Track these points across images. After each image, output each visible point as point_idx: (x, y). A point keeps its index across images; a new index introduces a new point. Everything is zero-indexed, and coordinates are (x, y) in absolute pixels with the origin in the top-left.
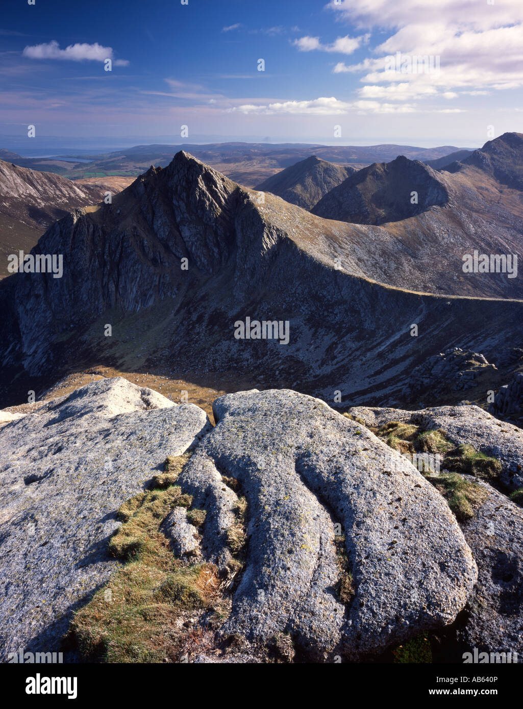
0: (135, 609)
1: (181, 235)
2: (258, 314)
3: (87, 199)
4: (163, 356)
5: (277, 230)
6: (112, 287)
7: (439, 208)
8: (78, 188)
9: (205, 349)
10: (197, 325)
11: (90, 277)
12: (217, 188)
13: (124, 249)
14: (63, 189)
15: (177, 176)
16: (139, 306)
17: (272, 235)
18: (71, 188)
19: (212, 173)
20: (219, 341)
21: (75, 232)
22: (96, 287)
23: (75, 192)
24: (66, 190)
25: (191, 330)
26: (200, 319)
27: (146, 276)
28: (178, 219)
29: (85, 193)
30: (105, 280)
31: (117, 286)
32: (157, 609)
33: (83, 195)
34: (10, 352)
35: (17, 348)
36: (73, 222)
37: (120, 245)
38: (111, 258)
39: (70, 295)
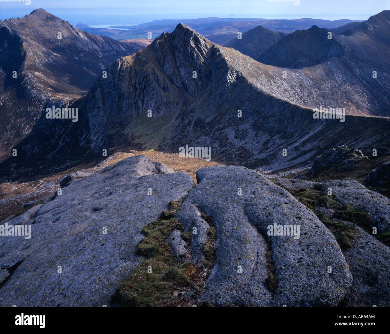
0: (152, 284)
1: (179, 73)
2: (223, 121)
3: (126, 52)
4: (168, 144)
5: (236, 71)
6: (140, 103)
7: (337, 58)
8: (122, 45)
9: (191, 141)
10: (187, 127)
11: (128, 98)
12: (201, 45)
13: (147, 82)
14: (113, 46)
15: (178, 38)
16: (155, 114)
17: (233, 73)
18: (118, 45)
19: (198, 37)
20: (200, 136)
21: (119, 71)
22: (131, 103)
23: (119, 48)
24: (115, 47)
25: (184, 129)
26: (189, 123)
27: (159, 97)
28: (178, 64)
29: (125, 48)
30: (136, 99)
31: (143, 103)
32: (164, 285)
33: (124, 50)
34: (84, 139)
35: (88, 137)
36: (119, 65)
37: (145, 79)
38: (139, 87)
39: (117, 107)
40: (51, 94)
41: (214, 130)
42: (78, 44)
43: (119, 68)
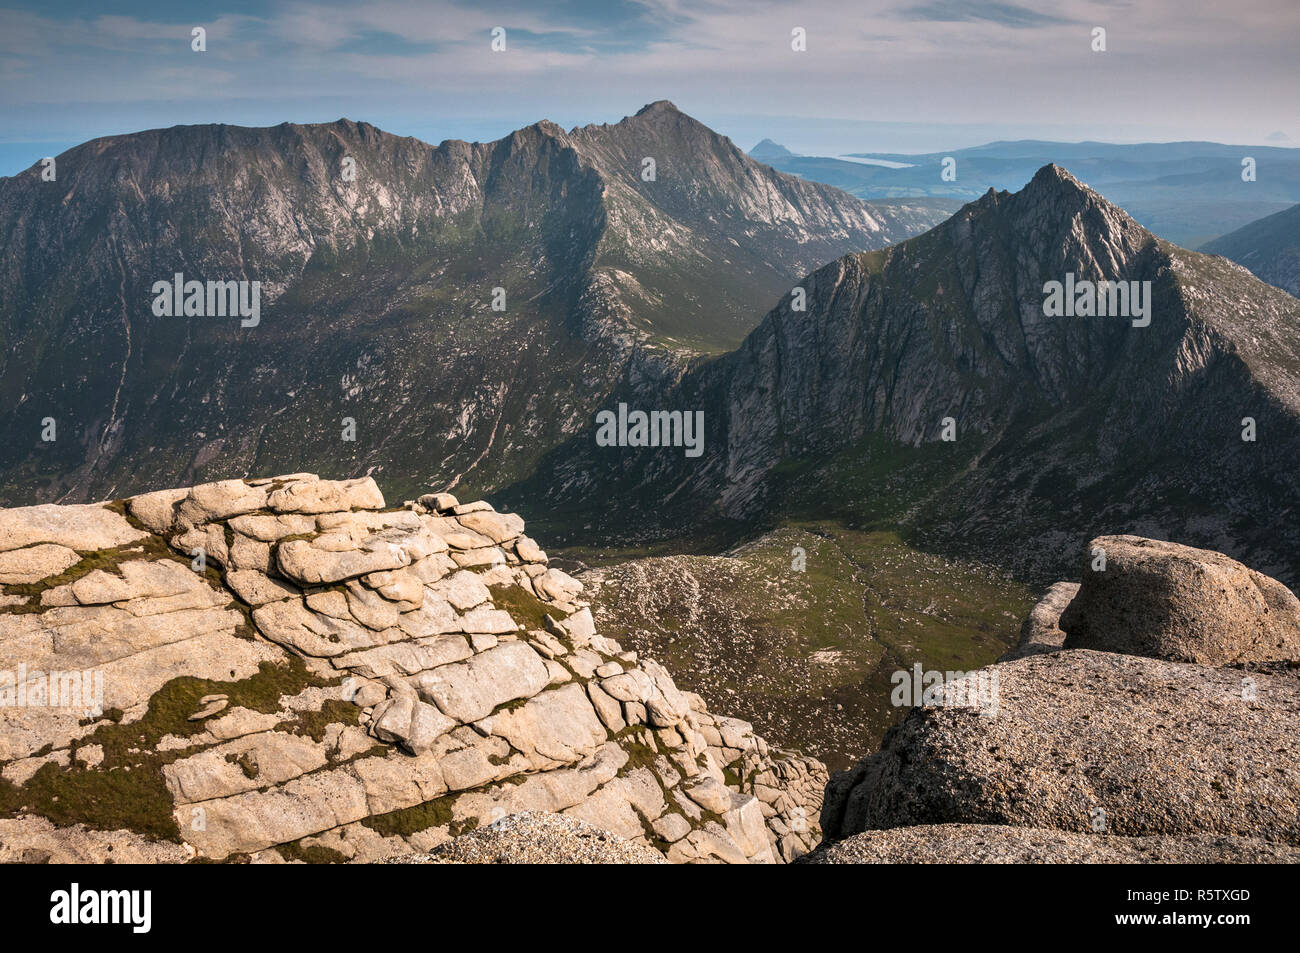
1: (1020, 321)
2: (1136, 495)
4: (941, 533)
5: (1215, 336)
6: (881, 396)
8: (870, 214)
9: (1016, 536)
10: (1014, 491)
12: (1107, 238)
13: (913, 333)
14: (845, 215)
15: (1033, 210)
16: (921, 436)
17: (1200, 343)
18: (858, 213)
19: (1103, 211)
20: (1048, 528)
21: (837, 295)
22: (854, 391)
23: (863, 221)
24: (850, 217)
25: (1003, 496)
26: (1023, 480)
28: (1021, 291)
29: (880, 224)
30: (872, 381)
31: (889, 396)
33: (875, 227)
34: (709, 472)
35: (719, 468)
36: (839, 276)
37: (908, 325)
38: (888, 346)
39: (812, 398)
40: (647, 336)
41: (1099, 516)
42: (746, 202)
43: (837, 284)
